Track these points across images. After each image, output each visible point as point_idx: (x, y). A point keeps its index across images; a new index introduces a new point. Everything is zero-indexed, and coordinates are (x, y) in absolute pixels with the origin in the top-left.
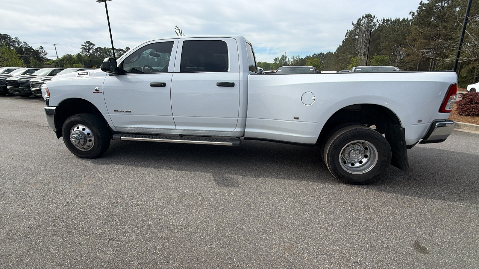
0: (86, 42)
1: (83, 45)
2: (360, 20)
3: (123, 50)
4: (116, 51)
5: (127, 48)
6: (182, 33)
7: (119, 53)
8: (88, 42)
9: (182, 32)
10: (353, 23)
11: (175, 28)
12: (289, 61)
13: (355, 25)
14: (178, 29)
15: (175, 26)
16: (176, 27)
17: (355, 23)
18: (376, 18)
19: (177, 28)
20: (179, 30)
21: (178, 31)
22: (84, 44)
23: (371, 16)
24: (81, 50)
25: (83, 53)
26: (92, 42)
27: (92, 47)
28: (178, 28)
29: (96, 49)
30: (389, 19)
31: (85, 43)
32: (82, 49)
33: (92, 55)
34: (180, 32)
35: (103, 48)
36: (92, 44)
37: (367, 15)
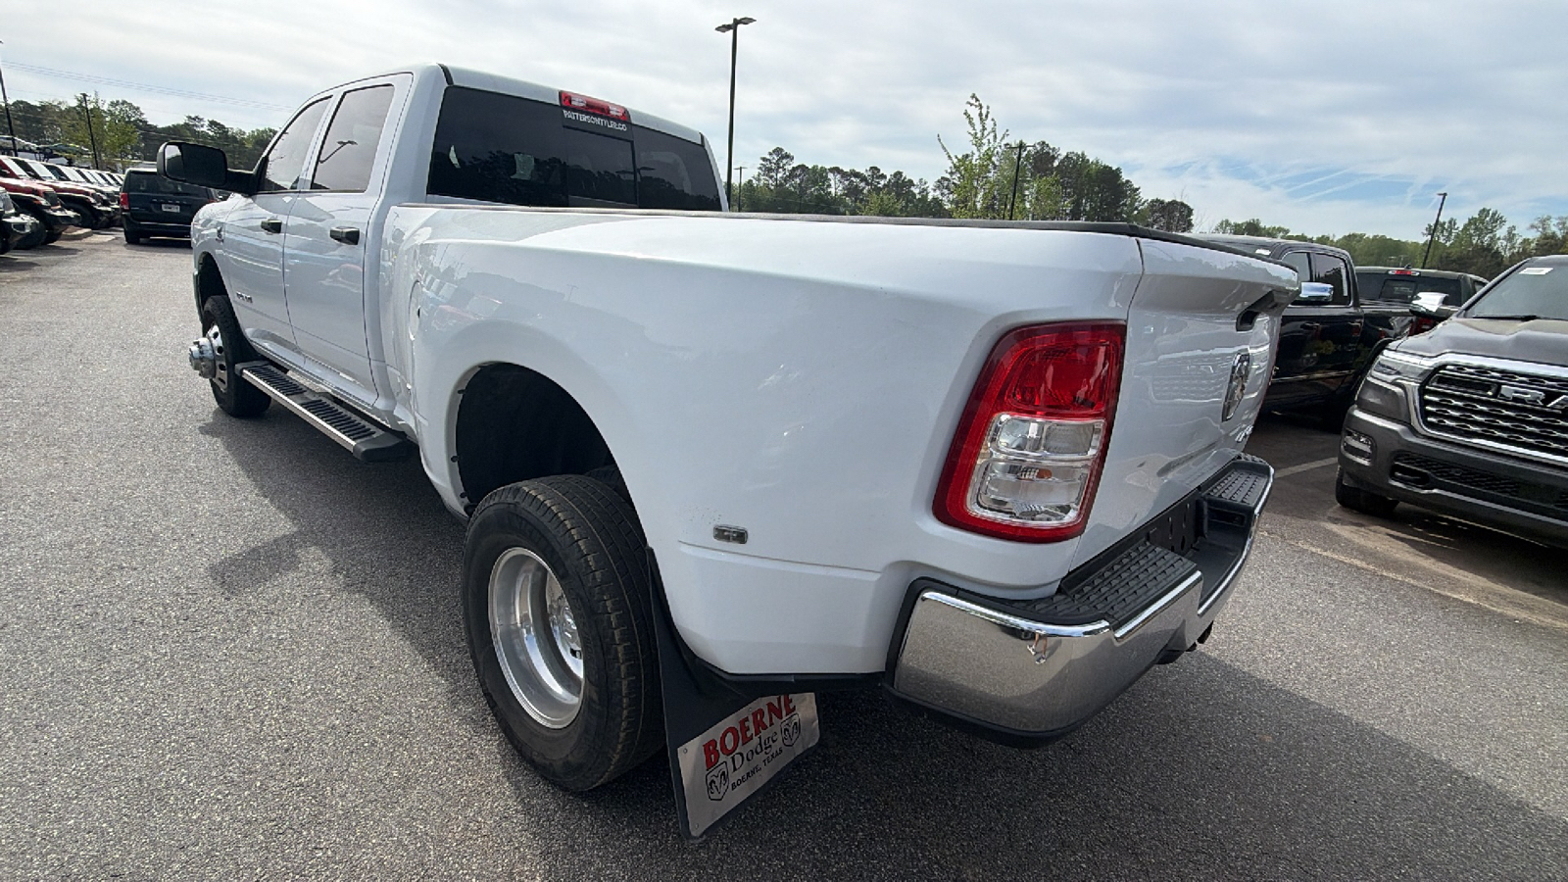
0: (774, 151)
1: (764, 159)
3: (858, 173)
4: (842, 177)
5: (871, 168)
6: (987, 116)
7: (847, 183)
8: (778, 151)
9: (988, 112)
11: (968, 103)
12: (1511, 237)
14: (977, 104)
15: (971, 95)
16: (973, 96)
19: (973, 101)
20: (981, 108)
21: (974, 112)
22: (768, 157)
24: (756, 172)
25: (759, 180)
26: (786, 150)
27: (784, 165)
28: (977, 100)
29: (794, 169)
31: (770, 154)
32: (760, 168)
33: (781, 185)
34: (981, 115)
35: (810, 167)
36: (787, 156)
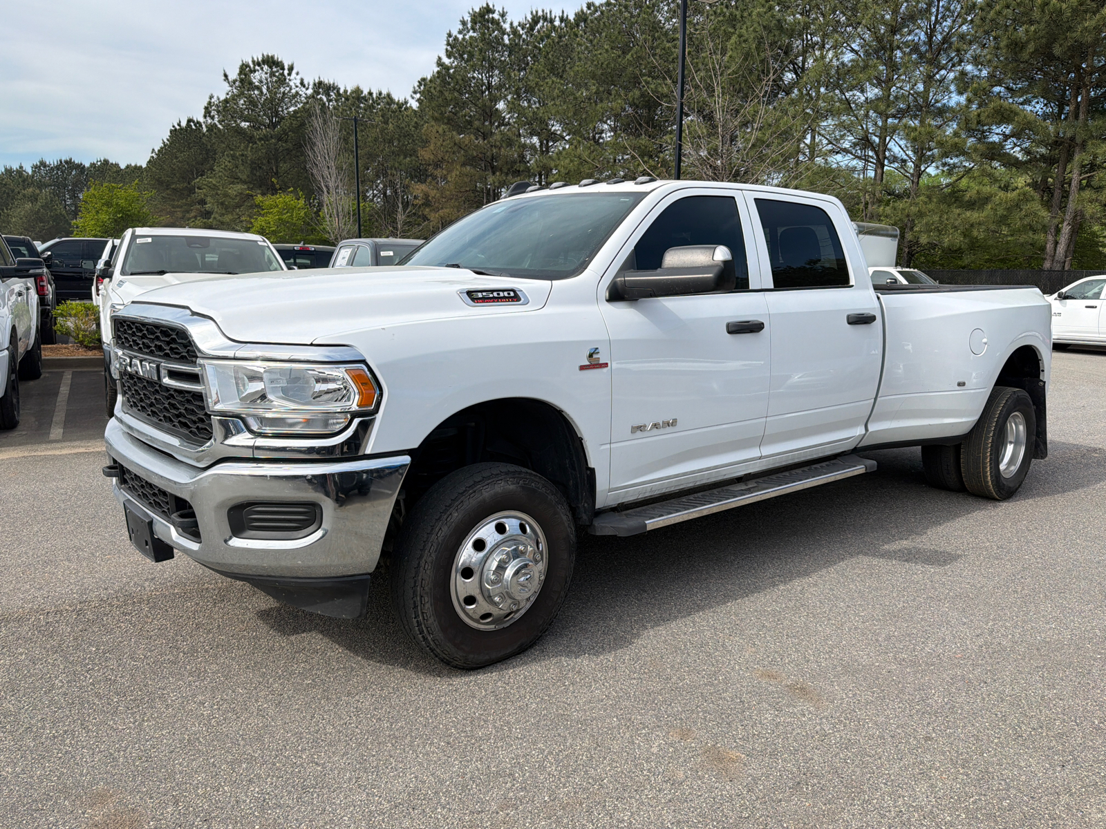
2: (245, 70)
10: (226, 76)
13: (234, 82)
17: (234, 74)
18: (297, 74)
23: (279, 65)
30: (330, 85)
37: (268, 56)
